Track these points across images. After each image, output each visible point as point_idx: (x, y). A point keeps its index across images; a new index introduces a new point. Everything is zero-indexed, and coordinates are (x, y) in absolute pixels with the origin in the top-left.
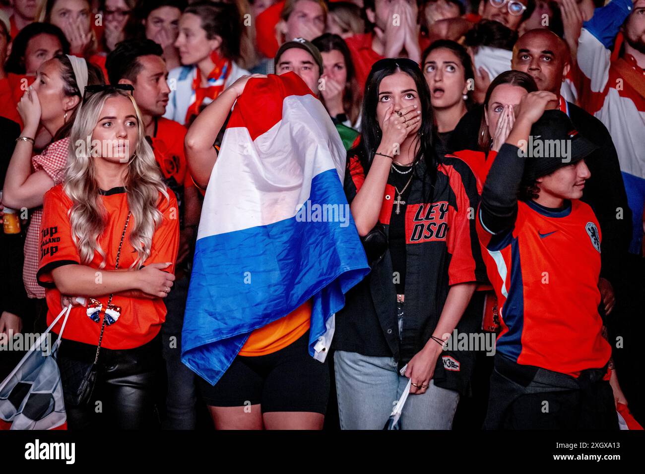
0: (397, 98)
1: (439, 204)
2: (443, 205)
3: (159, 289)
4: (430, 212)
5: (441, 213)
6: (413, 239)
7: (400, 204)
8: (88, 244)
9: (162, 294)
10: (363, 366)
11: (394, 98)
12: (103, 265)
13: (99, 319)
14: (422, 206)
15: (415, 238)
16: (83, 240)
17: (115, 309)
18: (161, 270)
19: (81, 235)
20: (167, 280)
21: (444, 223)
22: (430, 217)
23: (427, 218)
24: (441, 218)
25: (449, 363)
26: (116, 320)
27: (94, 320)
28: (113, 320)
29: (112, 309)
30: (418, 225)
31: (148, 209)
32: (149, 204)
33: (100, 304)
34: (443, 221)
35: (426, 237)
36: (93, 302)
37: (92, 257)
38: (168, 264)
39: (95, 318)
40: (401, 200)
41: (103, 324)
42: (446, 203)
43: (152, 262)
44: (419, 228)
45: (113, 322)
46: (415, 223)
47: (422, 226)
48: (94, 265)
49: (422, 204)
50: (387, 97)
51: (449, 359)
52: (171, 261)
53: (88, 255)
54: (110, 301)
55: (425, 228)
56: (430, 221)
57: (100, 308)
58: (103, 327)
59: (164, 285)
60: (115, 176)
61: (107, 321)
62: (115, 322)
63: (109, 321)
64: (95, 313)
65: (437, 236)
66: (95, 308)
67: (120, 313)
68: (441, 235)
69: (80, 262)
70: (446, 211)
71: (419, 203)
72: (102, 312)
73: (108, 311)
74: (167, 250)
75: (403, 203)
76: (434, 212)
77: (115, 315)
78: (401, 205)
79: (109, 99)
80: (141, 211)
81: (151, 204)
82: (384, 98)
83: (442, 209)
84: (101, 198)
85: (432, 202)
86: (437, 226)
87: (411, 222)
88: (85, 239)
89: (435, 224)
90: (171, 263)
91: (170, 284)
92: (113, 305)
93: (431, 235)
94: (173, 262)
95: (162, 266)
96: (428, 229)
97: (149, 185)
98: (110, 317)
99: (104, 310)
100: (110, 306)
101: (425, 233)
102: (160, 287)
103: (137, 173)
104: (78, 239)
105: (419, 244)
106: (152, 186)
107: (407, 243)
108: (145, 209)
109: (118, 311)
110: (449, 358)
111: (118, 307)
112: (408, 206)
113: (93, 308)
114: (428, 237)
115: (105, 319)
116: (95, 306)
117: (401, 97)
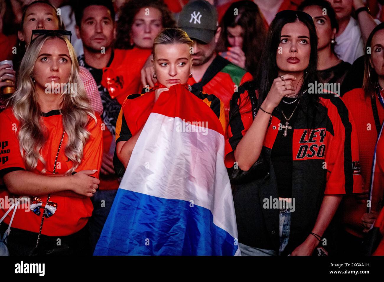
0: (294, 41)
1: (320, 130)
2: (322, 131)
3: (87, 190)
4: (312, 136)
5: (321, 137)
6: (298, 157)
7: (287, 128)
8: (32, 155)
9: (90, 194)
10: (252, 252)
11: (291, 40)
12: (44, 171)
13: (40, 213)
14: (306, 132)
15: (300, 156)
16: (29, 152)
17: (53, 205)
18: (89, 175)
19: (27, 148)
20: (94, 183)
21: (323, 145)
22: (312, 140)
23: (310, 141)
24: (321, 141)
25: (321, 252)
26: (53, 213)
27: (36, 214)
28: (51, 213)
29: (50, 205)
30: (303, 146)
31: (79, 130)
32: (79, 126)
33: (41, 201)
34: (322, 143)
35: (309, 156)
36: (36, 199)
37: (36, 165)
38: (94, 171)
39: (37, 212)
40: (289, 126)
41: (43, 217)
42: (325, 129)
43: (82, 170)
44: (304, 148)
45: (51, 215)
46: (300, 144)
47: (306, 147)
48: (36, 171)
49: (306, 130)
50: (286, 40)
51: (321, 250)
52: (97, 169)
53: (33, 164)
54: (49, 198)
55: (309, 148)
56: (312, 143)
57: (41, 204)
58: (43, 219)
59: (91, 187)
60: (53, 102)
61: (46, 214)
62: (52, 215)
63: (48, 214)
64: (37, 208)
65: (318, 155)
66: (37, 204)
67: (56, 208)
68: (321, 154)
69: (25, 169)
70: (325, 136)
71: (304, 128)
72: (43, 207)
73: (47, 206)
74: (94, 159)
75: (290, 128)
76: (316, 136)
77: (53, 209)
78: (288, 130)
79: (48, 41)
80: (73, 131)
81: (81, 126)
82: (284, 41)
83: (321, 134)
84: (42, 119)
85: (314, 129)
86: (318, 147)
87: (297, 144)
88: (30, 151)
89: (316, 146)
90: (97, 171)
91: (96, 186)
92: (51, 202)
93: (314, 154)
94: (99, 169)
95: (90, 172)
96: (311, 149)
97: (80, 111)
98: (48, 211)
99: (44, 205)
100: (48, 202)
101: (309, 152)
102: (88, 189)
103: (71, 101)
104: (24, 152)
105: (303, 161)
106: (83, 112)
107: (294, 159)
108: (76, 130)
109: (55, 207)
110: (321, 248)
111: (54, 203)
112: (295, 130)
113: (35, 204)
114: (311, 156)
115: (44, 212)
116: (37, 202)
117: (297, 41)
